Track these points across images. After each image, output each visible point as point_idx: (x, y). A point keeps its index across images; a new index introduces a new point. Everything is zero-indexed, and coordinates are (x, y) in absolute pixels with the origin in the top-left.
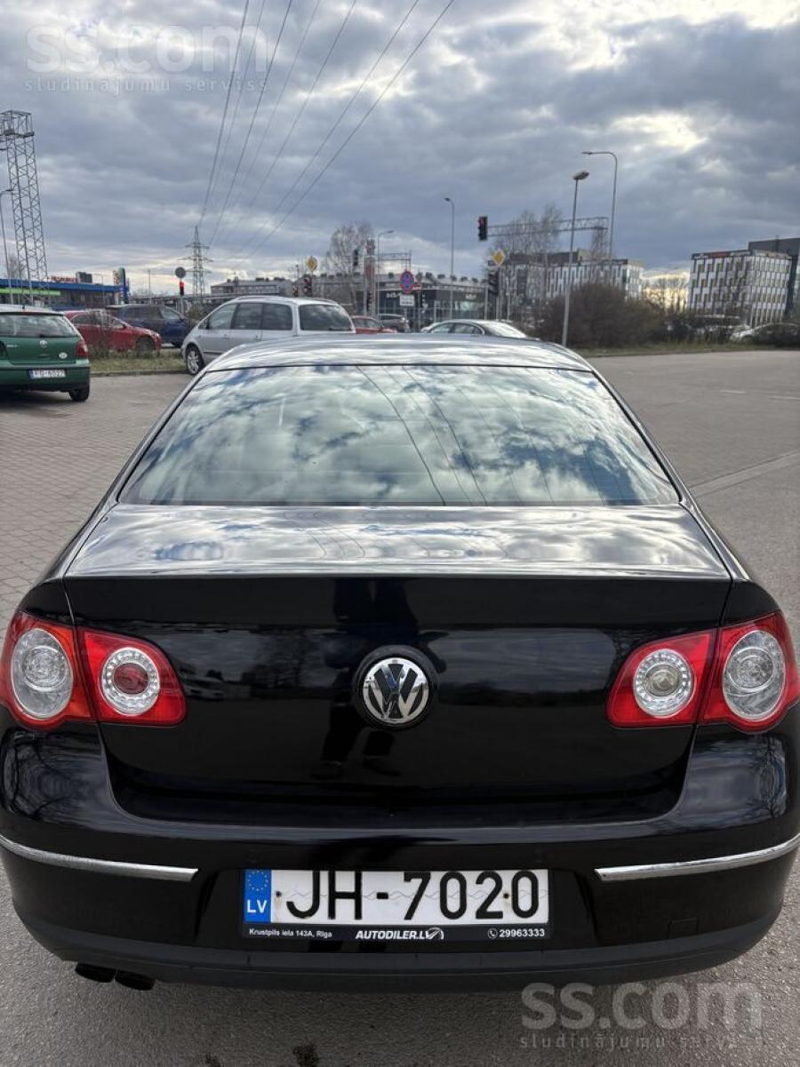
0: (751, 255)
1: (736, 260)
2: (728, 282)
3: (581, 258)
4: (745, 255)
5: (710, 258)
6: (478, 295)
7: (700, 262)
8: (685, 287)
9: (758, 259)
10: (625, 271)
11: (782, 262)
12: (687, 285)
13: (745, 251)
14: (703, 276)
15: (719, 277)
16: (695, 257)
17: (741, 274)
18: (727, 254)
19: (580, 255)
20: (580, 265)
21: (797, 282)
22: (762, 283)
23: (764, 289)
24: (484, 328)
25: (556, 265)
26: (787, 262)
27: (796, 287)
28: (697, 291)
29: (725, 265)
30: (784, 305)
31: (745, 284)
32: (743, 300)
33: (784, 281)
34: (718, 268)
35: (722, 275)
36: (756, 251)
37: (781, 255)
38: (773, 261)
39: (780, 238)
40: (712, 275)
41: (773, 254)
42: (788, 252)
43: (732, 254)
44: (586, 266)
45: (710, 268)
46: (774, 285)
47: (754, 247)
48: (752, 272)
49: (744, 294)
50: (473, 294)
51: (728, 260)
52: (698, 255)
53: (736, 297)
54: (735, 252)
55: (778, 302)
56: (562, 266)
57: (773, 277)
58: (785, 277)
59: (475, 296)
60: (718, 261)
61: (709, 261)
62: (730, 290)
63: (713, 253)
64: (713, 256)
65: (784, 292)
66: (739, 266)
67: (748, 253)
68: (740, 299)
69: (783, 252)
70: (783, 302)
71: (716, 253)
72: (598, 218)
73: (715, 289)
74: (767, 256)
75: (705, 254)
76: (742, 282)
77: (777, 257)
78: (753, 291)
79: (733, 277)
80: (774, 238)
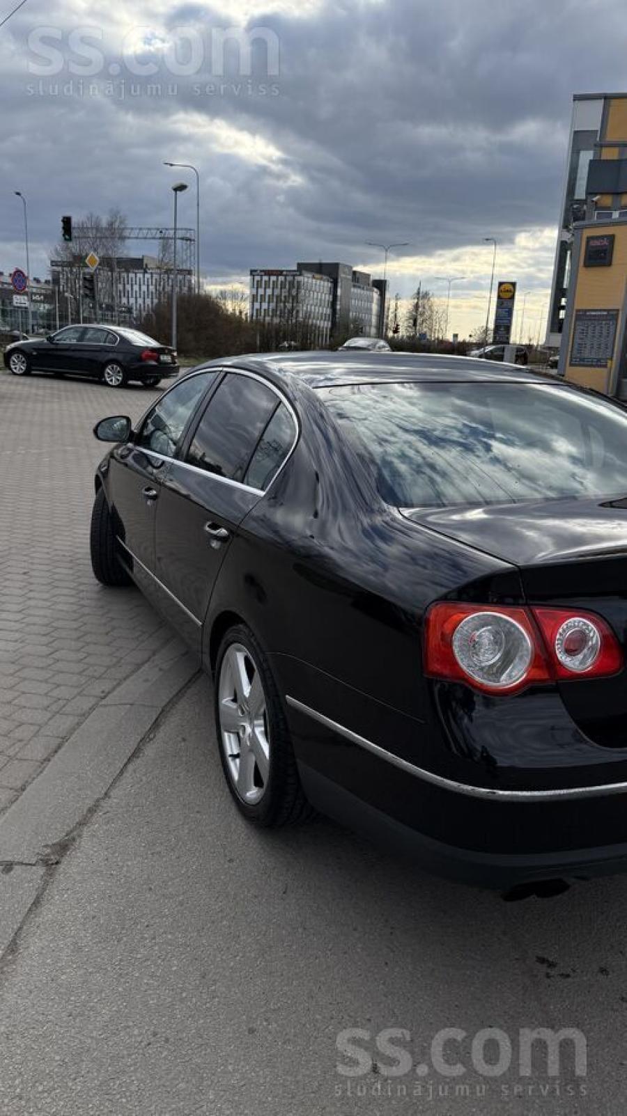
0: (300, 275)
1: (289, 278)
2: (283, 298)
3: (146, 265)
4: (296, 275)
5: (265, 275)
6: (46, 296)
7: (257, 278)
8: (245, 300)
9: (306, 280)
10: (190, 281)
11: (326, 283)
12: (246, 299)
13: (294, 271)
14: (261, 291)
15: (275, 294)
16: (253, 273)
17: (294, 292)
18: (279, 273)
19: (145, 262)
20: (145, 272)
21: (338, 303)
22: (311, 302)
23: (313, 307)
24: (117, 334)
25: (123, 270)
26: (330, 284)
27: (338, 307)
28: (257, 305)
29: (279, 283)
30: (330, 323)
31: (297, 302)
32: (297, 316)
33: (328, 301)
34: (273, 285)
35: (277, 292)
36: (304, 272)
37: (325, 277)
38: (318, 282)
39: (324, 261)
40: (269, 292)
41: (317, 276)
42: (329, 275)
43: (285, 273)
44: (152, 273)
45: (267, 285)
46: (320, 305)
47: (303, 268)
48: (303, 291)
49: (298, 312)
50: (40, 295)
51: (281, 278)
52: (256, 271)
53: (291, 312)
54: (287, 271)
55: (325, 320)
56: (128, 272)
57: (319, 297)
58: (329, 298)
59: (42, 297)
60: (273, 278)
61: (265, 278)
62: (285, 306)
63: (269, 271)
64: (269, 273)
65: (329, 311)
66: (292, 283)
67: (298, 273)
68: (294, 315)
69: (325, 274)
70: (328, 321)
71: (272, 271)
72: (186, 229)
73: (273, 305)
74: (313, 277)
75: (261, 271)
76: (295, 299)
77: (321, 279)
78: (305, 308)
79: (287, 294)
80: (317, 261)
